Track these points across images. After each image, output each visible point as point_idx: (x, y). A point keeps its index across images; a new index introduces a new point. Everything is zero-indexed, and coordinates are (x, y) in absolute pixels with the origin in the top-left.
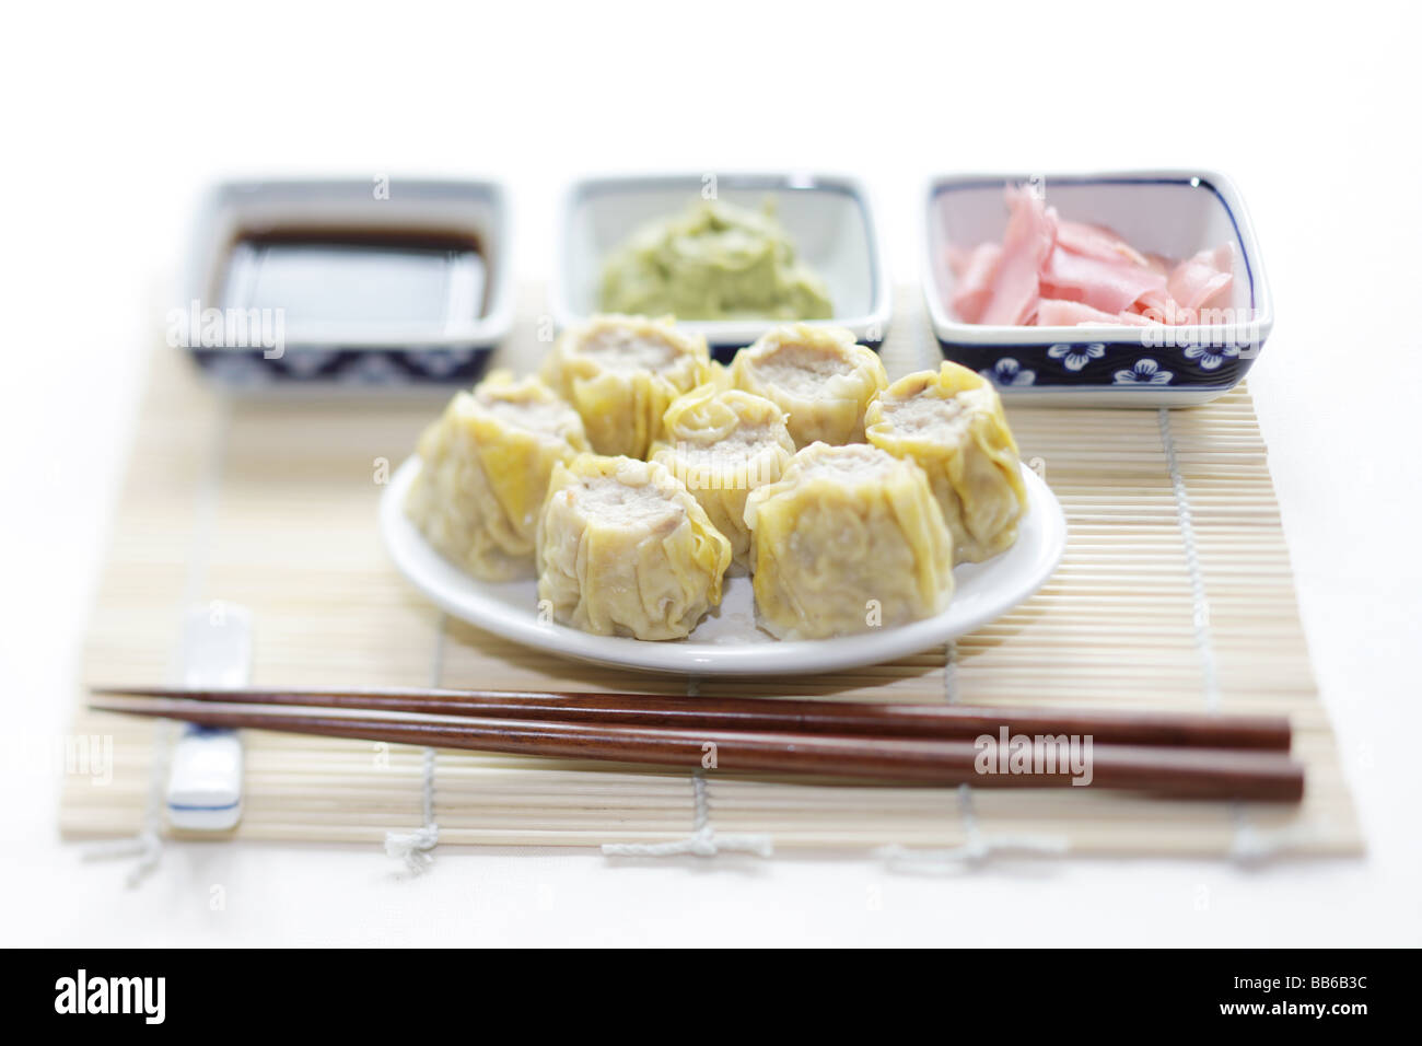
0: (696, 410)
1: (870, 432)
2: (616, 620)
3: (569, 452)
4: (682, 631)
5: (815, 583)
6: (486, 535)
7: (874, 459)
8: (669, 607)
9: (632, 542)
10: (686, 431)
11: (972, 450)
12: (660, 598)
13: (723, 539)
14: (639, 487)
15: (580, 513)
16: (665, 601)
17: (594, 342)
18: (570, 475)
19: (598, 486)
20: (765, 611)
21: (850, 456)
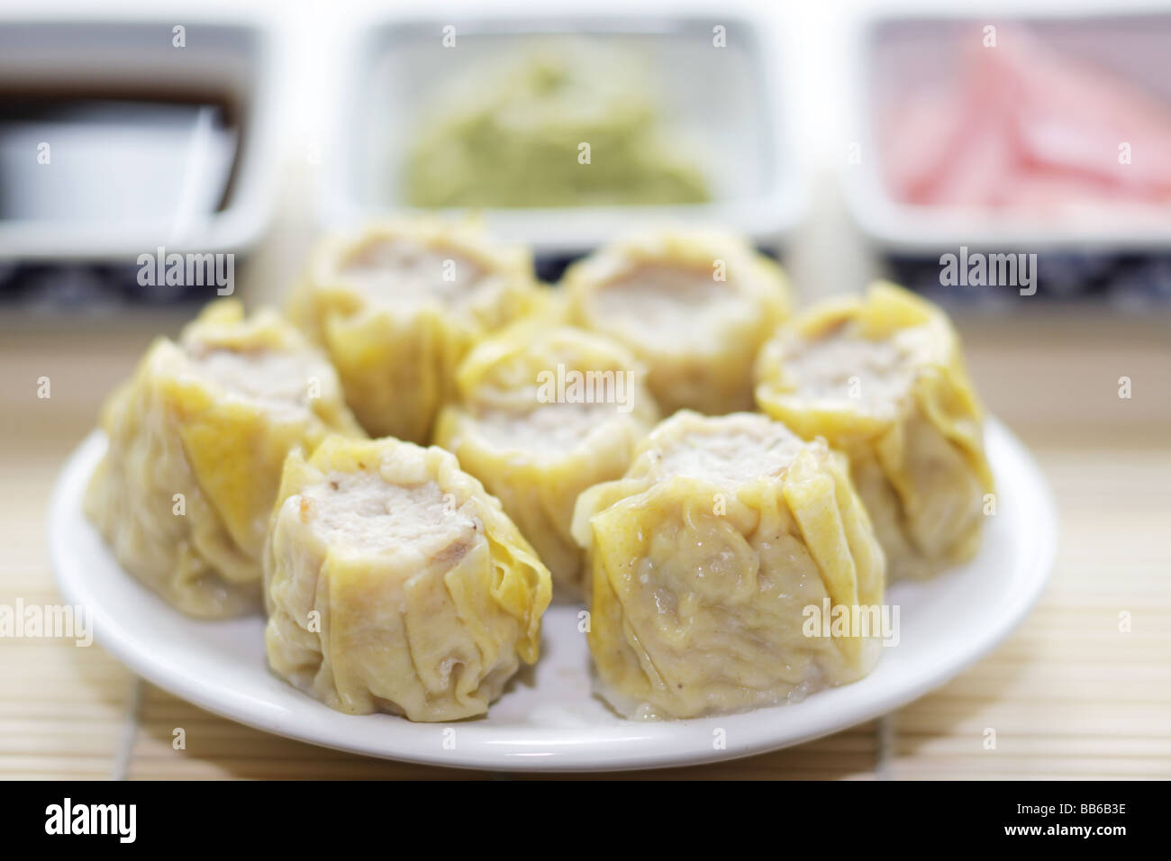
0: (506, 362)
1: (764, 395)
2: (377, 693)
3: (316, 429)
4: (477, 706)
5: (676, 636)
6: (194, 553)
7: (769, 440)
8: (457, 671)
9: (397, 579)
10: (490, 395)
11: (917, 421)
12: (444, 659)
13: (540, 568)
14: (411, 487)
15: (319, 533)
16: (451, 662)
17: (365, 257)
18: (311, 471)
19: (352, 486)
20: (605, 673)
21: (734, 433)
